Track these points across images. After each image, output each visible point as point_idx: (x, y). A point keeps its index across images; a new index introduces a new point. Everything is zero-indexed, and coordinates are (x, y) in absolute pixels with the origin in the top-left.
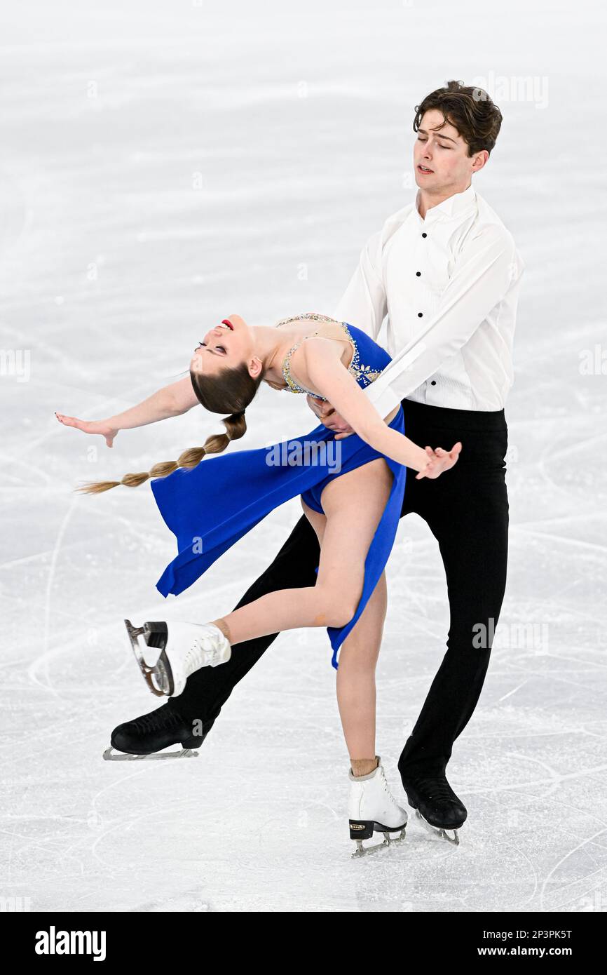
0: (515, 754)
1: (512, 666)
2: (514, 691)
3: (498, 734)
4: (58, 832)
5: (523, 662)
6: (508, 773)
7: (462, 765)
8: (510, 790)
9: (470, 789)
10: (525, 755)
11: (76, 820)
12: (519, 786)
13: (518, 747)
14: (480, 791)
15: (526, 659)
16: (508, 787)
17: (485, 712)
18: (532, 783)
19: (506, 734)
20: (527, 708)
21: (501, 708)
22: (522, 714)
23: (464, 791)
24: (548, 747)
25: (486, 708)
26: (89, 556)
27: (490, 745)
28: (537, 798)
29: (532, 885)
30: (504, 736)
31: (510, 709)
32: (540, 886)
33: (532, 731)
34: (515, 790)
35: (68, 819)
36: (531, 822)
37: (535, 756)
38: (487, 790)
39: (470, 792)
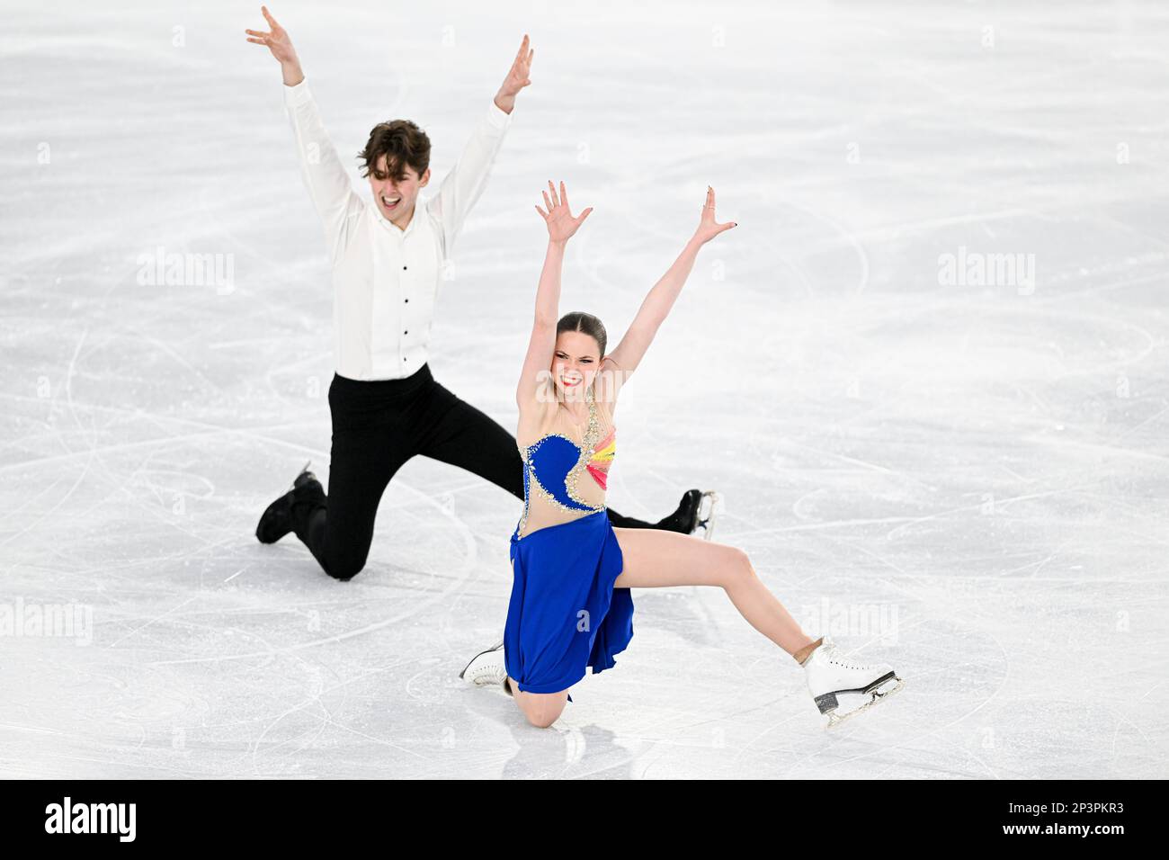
0: (237, 629)
1: (236, 552)
2: (237, 574)
3: (222, 611)
6: (229, 646)
7: (190, 636)
8: (230, 660)
9: (196, 658)
10: (245, 629)
12: (238, 657)
13: (239, 623)
14: (203, 660)
16: (229, 658)
17: (211, 591)
18: (250, 655)
19: (229, 611)
21: (225, 588)
22: (243, 594)
23: (189, 659)
24: (266, 624)
25: (212, 588)
27: (214, 620)
28: (254, 668)
29: (247, 744)
30: (227, 613)
31: (233, 589)
32: (253, 744)
33: (252, 610)
34: (234, 660)
36: (248, 688)
37: (253, 632)
38: (210, 659)
39: (194, 660)
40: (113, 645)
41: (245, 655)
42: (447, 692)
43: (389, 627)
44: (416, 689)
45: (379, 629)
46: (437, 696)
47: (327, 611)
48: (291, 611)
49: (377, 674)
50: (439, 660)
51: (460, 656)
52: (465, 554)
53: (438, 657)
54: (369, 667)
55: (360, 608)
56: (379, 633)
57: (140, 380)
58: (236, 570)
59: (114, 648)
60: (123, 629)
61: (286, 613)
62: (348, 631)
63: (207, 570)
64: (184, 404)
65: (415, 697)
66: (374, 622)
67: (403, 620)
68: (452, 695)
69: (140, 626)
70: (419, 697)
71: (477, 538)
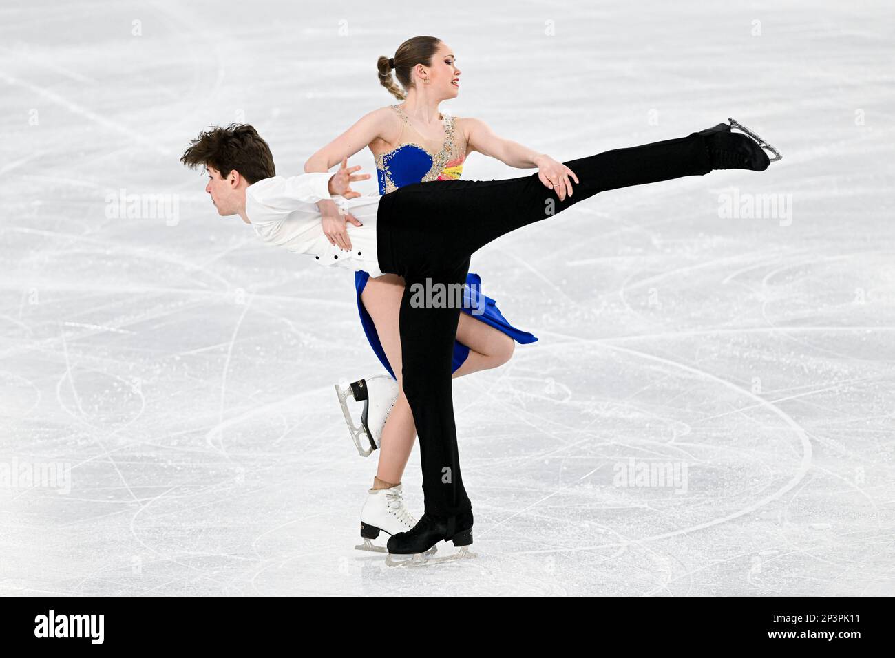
0: (592, 522)
1: (592, 452)
2: (593, 472)
3: (579, 506)
4: (225, 567)
5: (601, 449)
6: (586, 537)
7: (549, 529)
8: (586, 551)
9: (555, 549)
10: (600, 523)
11: (239, 558)
12: (594, 548)
13: (594, 517)
14: (562, 550)
15: (604, 447)
16: (585, 548)
17: (569, 487)
18: (606, 546)
19: (585, 506)
20: (603, 486)
21: (582, 485)
22: (598, 490)
23: (548, 549)
24: (619, 518)
25: (570, 485)
26: (258, 348)
27: (572, 514)
28: (608, 558)
30: (583, 508)
31: (589, 486)
33: (606, 504)
34: (590, 551)
35: (233, 557)
36: (602, 577)
37: (607, 525)
38: (568, 550)
39: (555, 551)
40: (479, 536)
41: (600, 547)
42: (785, 581)
43: (732, 521)
44: (756, 578)
45: (723, 523)
46: (776, 585)
47: (675, 506)
48: (641, 506)
49: (721, 564)
50: (778, 551)
51: (797, 548)
52: (802, 455)
53: (778, 550)
54: (713, 558)
55: (705, 504)
56: (722, 527)
57: (504, 294)
58: (591, 468)
59: (479, 539)
60: (488, 521)
61: (637, 508)
62: (694, 525)
63: (565, 468)
64: (544, 316)
65: (756, 585)
66: (718, 517)
67: (745, 515)
68: (789, 584)
69: (503, 519)
70: (759, 585)
71: (811, 440)
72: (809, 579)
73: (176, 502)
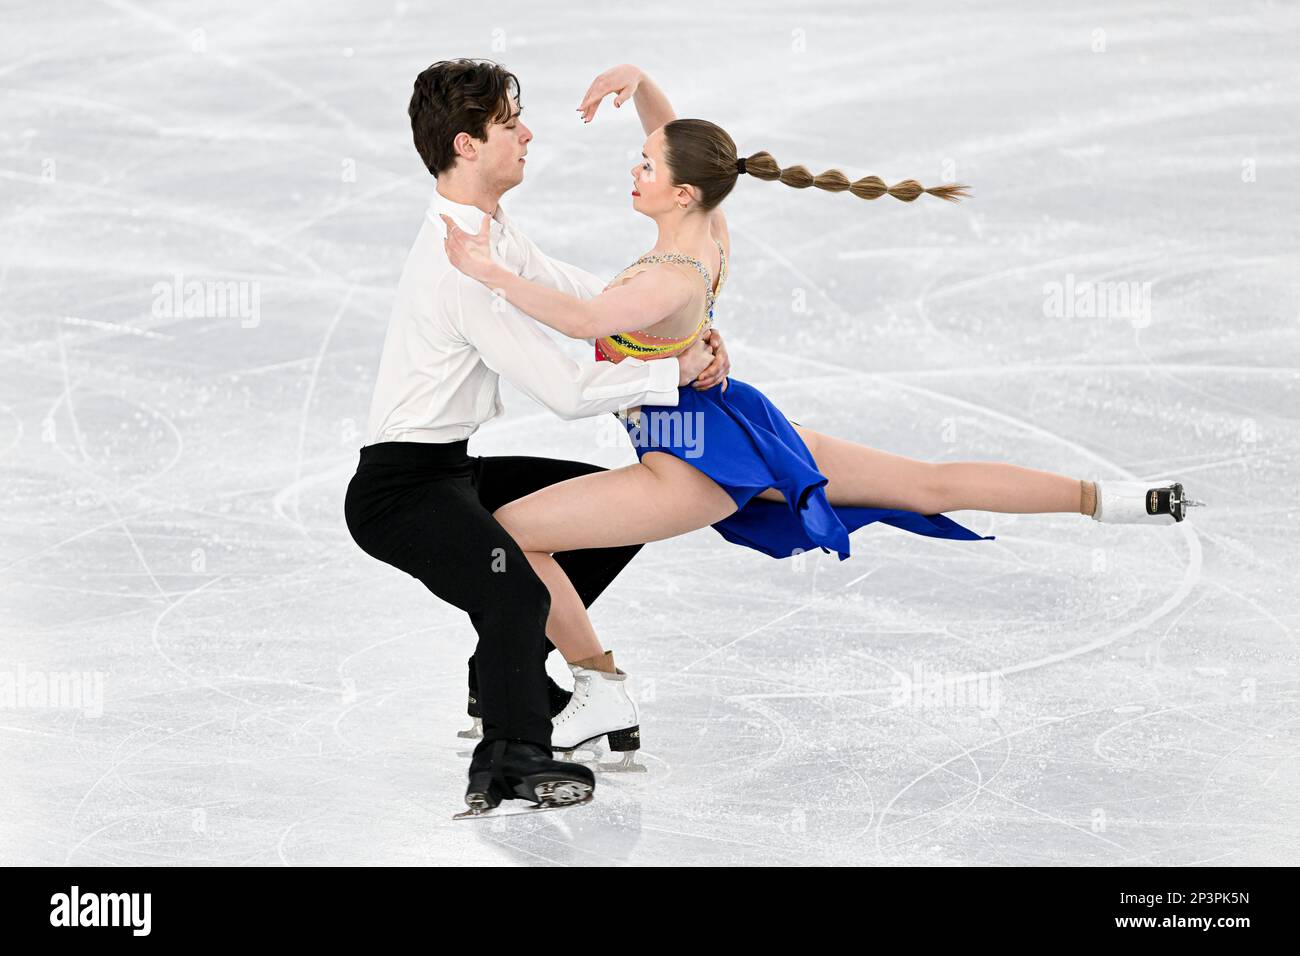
40: (686, 669)
41: (870, 691)
42: (1151, 754)
43: (1075, 660)
44: (1108, 748)
45: (1061, 662)
46: (1137, 760)
47: (988, 634)
48: (937, 631)
49: (1055, 725)
50: (1142, 708)
51: (1172, 705)
52: (1187, 562)
53: (1143, 705)
54: (1044, 715)
55: (1036, 632)
56: (1059, 667)
57: (740, 298)
58: (864, 570)
59: (685, 672)
60: (700, 646)
61: (930, 634)
62: (1016, 663)
63: (822, 569)
64: (801, 335)
65: (1107, 759)
66: (1054, 652)
67: (1098, 651)
68: (1159, 759)
69: (724, 644)
70: (1112, 759)
71: (1203, 540)
72: (1189, 752)
73: (223, 599)
